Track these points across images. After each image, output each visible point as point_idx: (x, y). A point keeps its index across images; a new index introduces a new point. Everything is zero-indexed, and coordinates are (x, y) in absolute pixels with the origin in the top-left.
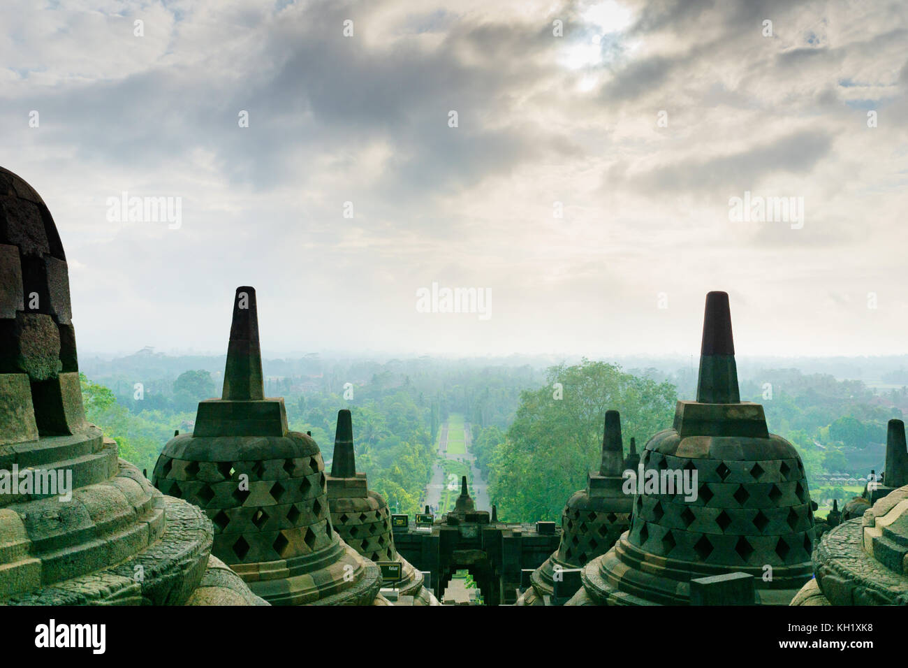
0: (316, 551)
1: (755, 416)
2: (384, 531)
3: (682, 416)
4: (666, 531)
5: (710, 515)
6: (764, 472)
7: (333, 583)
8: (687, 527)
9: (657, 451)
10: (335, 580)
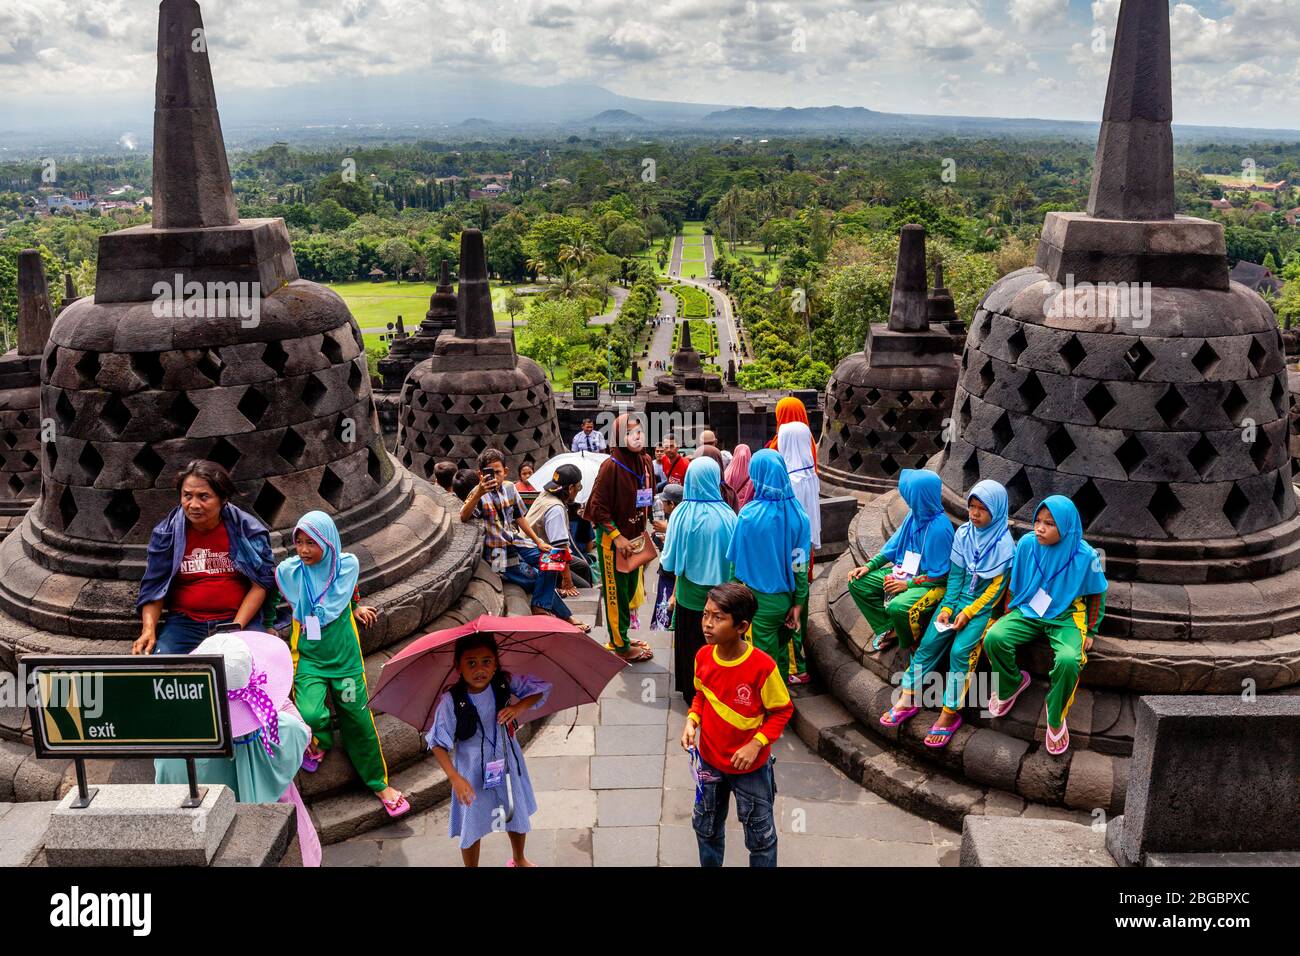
0: (343, 510)
1: (1203, 247)
2: (542, 419)
3: (1061, 243)
4: (1015, 468)
5: (1105, 442)
6: (1218, 358)
7: (377, 569)
8: (1057, 463)
9: (1006, 313)
10: (380, 563)
